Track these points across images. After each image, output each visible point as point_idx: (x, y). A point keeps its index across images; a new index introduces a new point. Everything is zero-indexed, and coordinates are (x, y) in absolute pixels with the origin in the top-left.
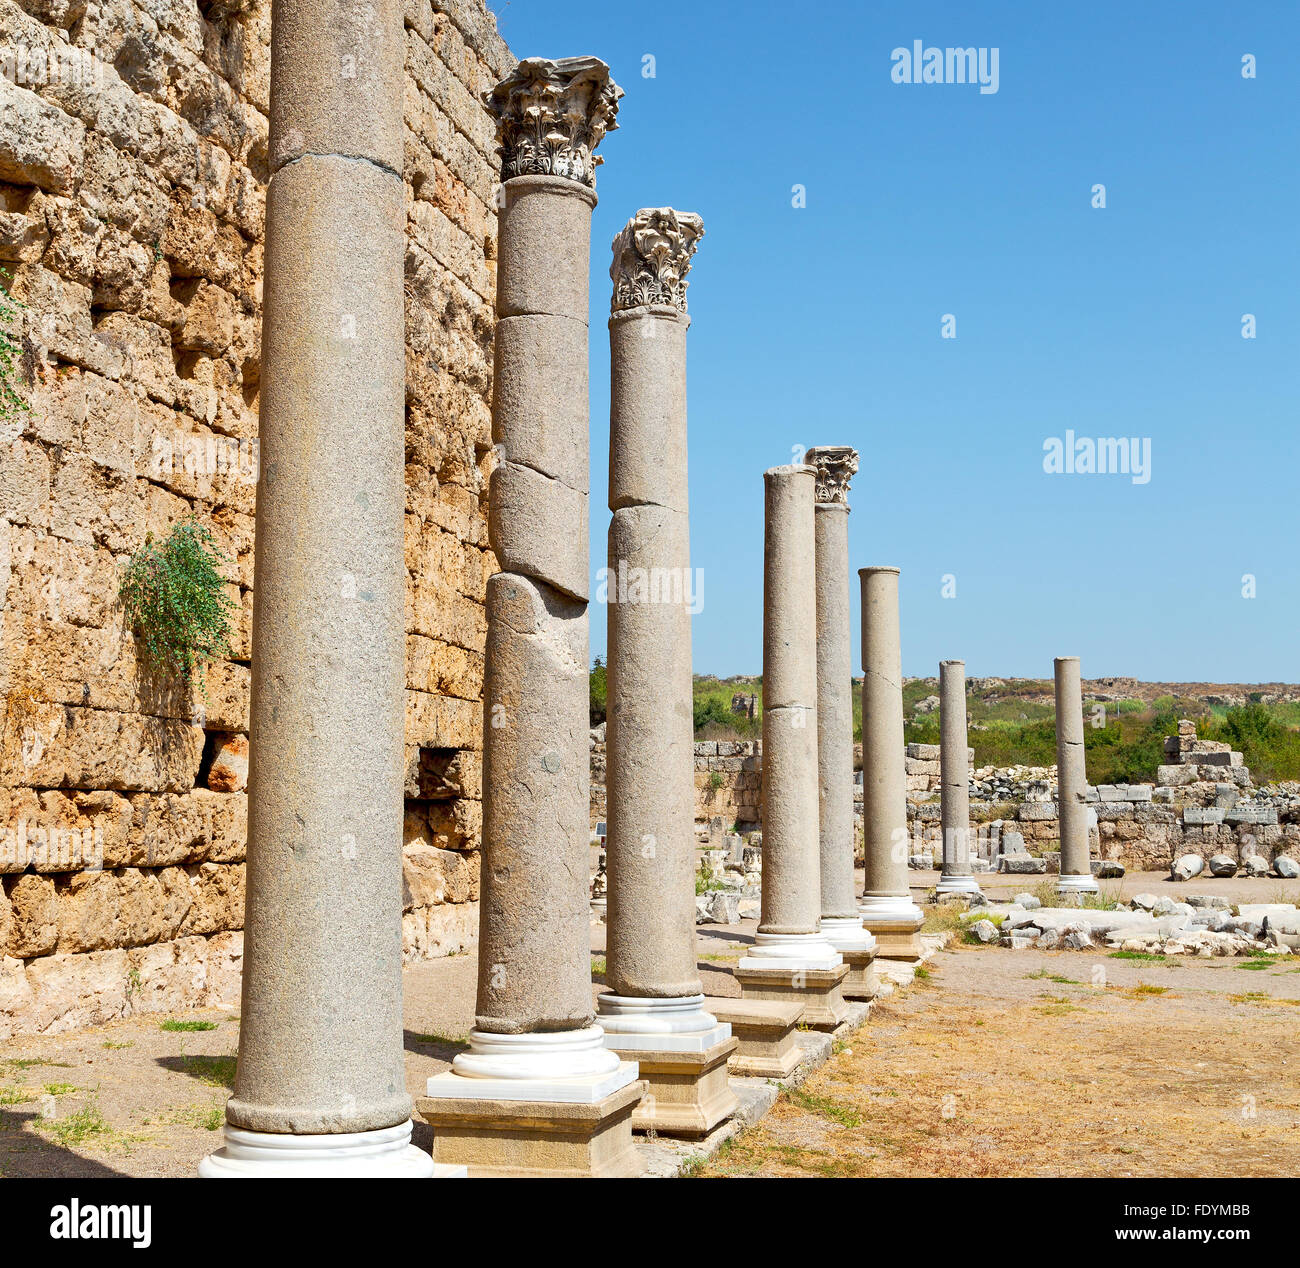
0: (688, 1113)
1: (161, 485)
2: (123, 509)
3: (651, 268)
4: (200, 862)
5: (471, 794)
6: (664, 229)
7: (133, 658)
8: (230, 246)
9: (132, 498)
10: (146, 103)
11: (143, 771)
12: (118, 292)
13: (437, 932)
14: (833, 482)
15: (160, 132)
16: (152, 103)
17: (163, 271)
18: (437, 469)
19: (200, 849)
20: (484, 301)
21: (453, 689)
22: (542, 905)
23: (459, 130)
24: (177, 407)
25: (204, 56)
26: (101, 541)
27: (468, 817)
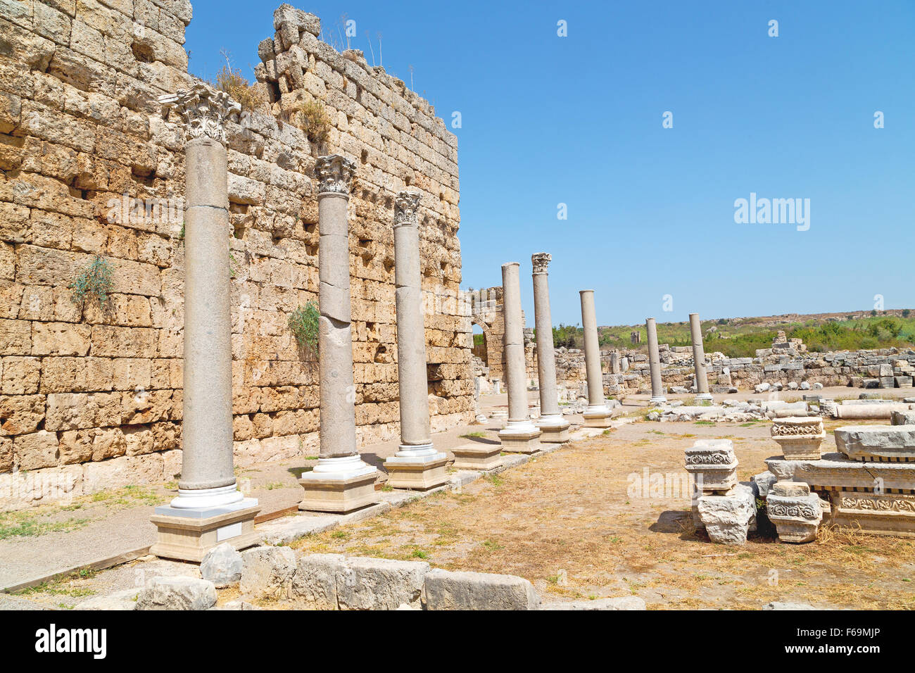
0: (420, 482)
1: (303, 290)
2: (288, 299)
5: (447, 378)
6: (404, 197)
7: (295, 344)
9: (292, 295)
10: (290, 173)
11: (303, 379)
12: (283, 232)
13: (434, 424)
14: (540, 265)
15: (295, 181)
16: (292, 172)
17: (300, 223)
18: (424, 272)
20: (441, 215)
21: (436, 344)
22: (332, 420)
23: (424, 160)
24: (308, 265)
25: (312, 155)
26: (280, 309)
27: (446, 386)
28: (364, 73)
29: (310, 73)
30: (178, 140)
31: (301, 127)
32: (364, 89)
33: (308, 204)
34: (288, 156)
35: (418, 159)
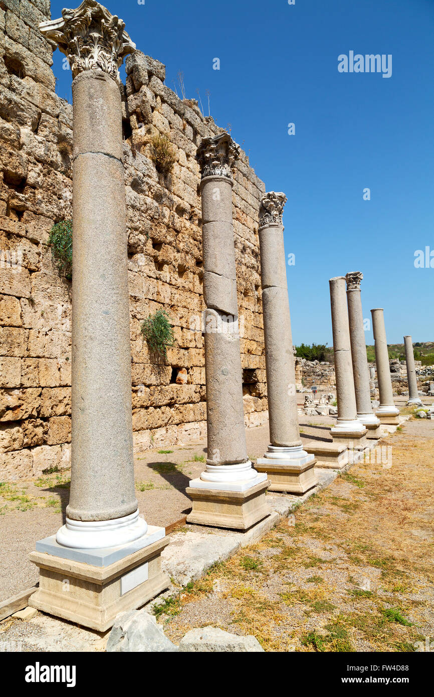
0: (297, 486)
1: (153, 300)
2: (141, 307)
3: (269, 212)
4: (174, 404)
5: (261, 381)
6: (272, 199)
7: (147, 348)
8: (171, 234)
9: (144, 304)
10: (141, 196)
11: (153, 380)
12: (136, 248)
13: (252, 420)
14: (354, 283)
15: (146, 204)
16: (144, 196)
17: (150, 242)
18: (243, 292)
19: (173, 401)
20: (255, 246)
21: (253, 352)
22: (224, 421)
23: (243, 199)
24: (157, 278)
25: (159, 183)
26: (134, 317)
27: (260, 388)
28: (199, 120)
29: (157, 112)
30: (46, 152)
31: (150, 157)
32: (199, 134)
33: (156, 225)
34: (140, 182)
35: (238, 198)
